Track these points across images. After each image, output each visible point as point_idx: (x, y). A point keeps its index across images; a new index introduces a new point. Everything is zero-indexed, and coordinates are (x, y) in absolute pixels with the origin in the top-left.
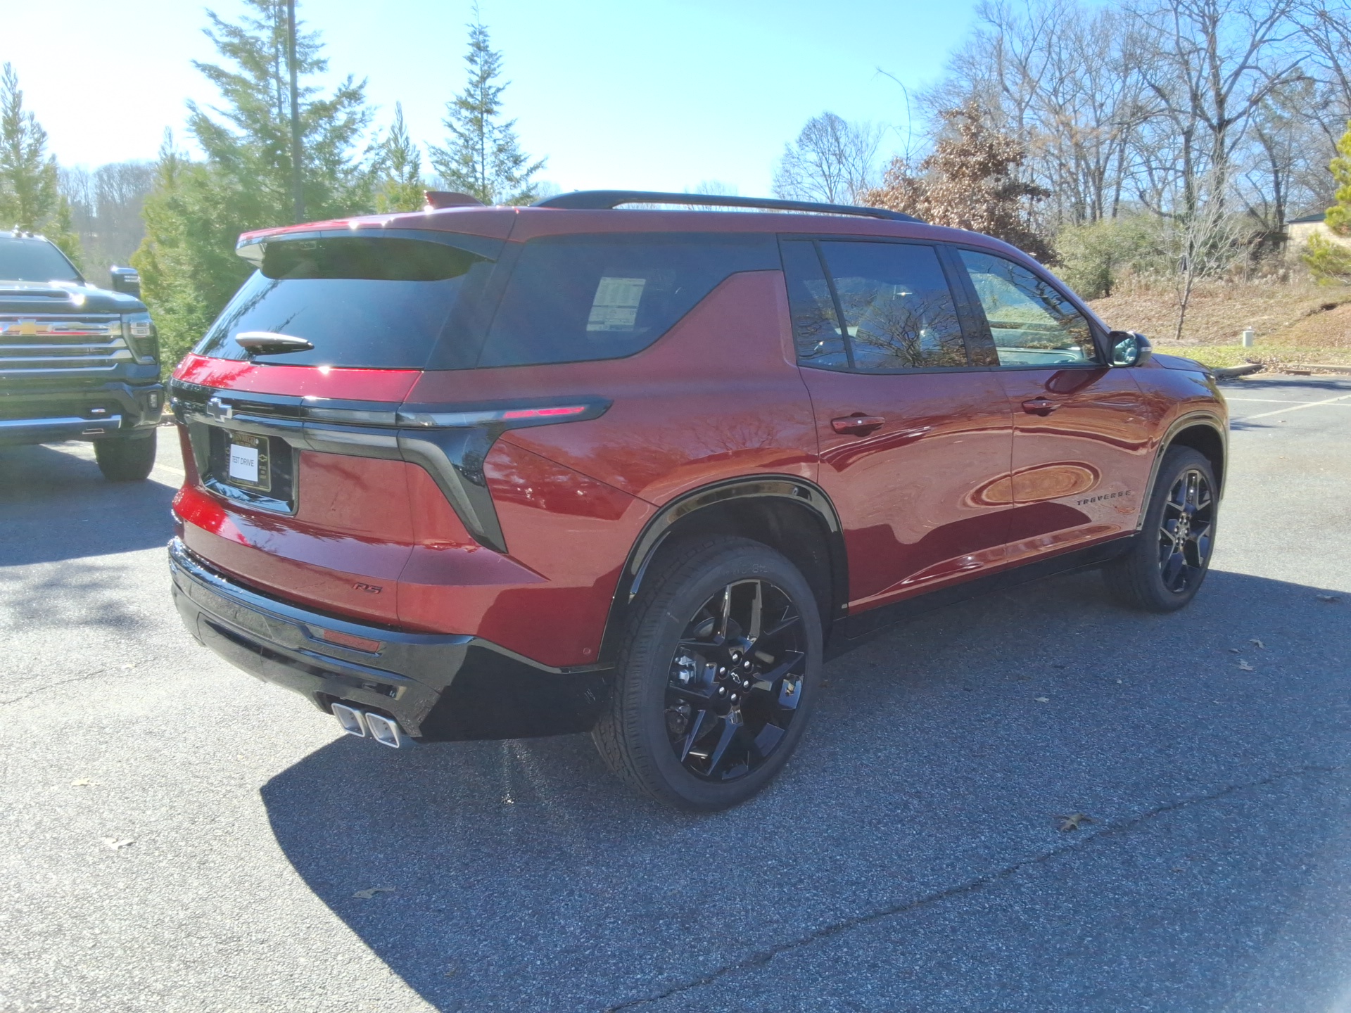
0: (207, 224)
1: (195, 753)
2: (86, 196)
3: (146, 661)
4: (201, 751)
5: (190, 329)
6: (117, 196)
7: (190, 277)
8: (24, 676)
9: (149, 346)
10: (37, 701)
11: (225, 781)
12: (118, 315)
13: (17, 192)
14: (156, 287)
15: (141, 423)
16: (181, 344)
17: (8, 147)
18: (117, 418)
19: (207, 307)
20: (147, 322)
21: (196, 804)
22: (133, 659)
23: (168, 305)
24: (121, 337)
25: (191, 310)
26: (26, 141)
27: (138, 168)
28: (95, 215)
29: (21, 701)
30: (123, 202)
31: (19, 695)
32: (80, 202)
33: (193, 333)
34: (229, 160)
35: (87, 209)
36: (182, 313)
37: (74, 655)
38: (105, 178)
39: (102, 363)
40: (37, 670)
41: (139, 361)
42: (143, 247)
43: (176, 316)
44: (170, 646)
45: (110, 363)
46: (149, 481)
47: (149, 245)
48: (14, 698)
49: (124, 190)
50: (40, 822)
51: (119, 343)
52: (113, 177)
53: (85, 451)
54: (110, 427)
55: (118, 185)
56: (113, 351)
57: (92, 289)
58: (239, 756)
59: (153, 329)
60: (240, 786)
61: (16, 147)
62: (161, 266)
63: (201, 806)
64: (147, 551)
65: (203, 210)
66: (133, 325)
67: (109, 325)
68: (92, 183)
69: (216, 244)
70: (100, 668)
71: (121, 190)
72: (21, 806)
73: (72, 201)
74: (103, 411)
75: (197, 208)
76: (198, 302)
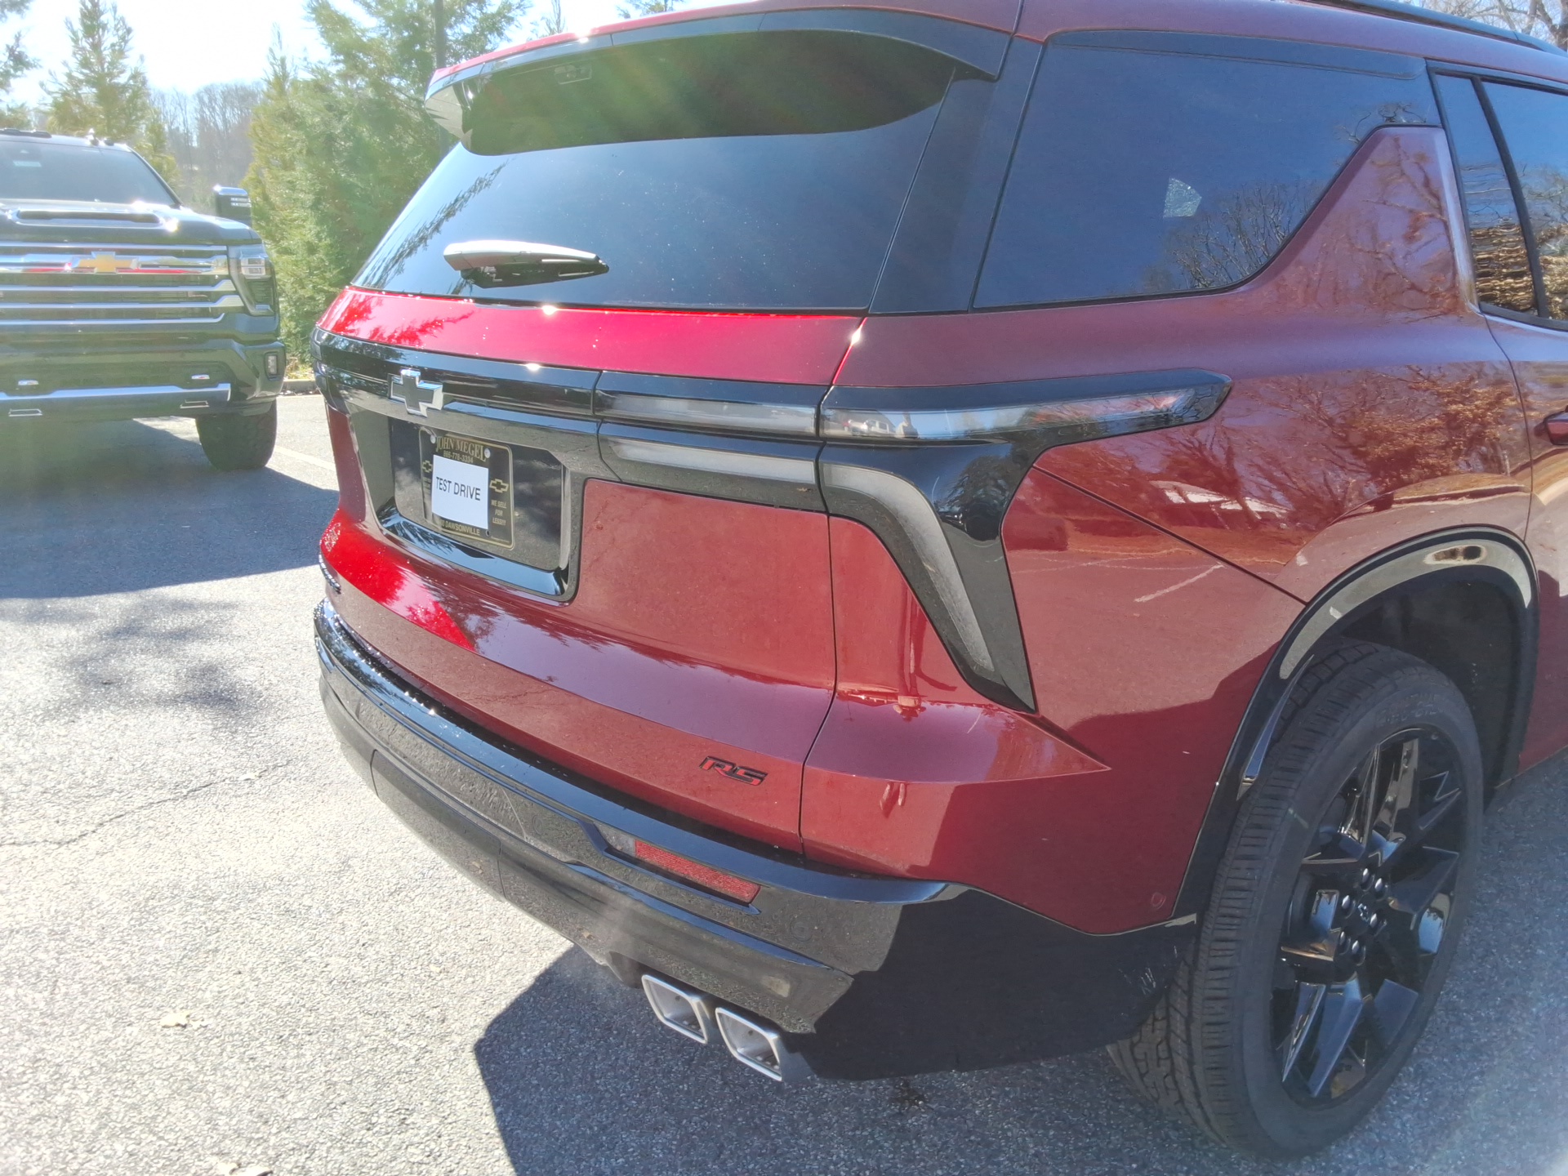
0: (331, 139)
1: (361, 957)
2: (185, 122)
3: (275, 767)
4: (371, 951)
5: (311, 274)
6: (220, 123)
7: (311, 208)
8: (93, 792)
9: (265, 289)
10: (111, 841)
11: (415, 1024)
12: (224, 248)
13: (101, 105)
14: (268, 225)
15: (257, 394)
16: (301, 292)
17: (88, 47)
18: (226, 388)
19: (331, 246)
20: (262, 257)
21: (371, 1080)
22: (256, 763)
23: (284, 244)
24: (229, 277)
25: (312, 249)
26: (109, 39)
27: (243, 89)
28: (195, 144)
29: (86, 840)
30: (227, 129)
31: (82, 828)
32: (178, 129)
33: (315, 279)
34: (355, 57)
35: (187, 136)
36: (302, 253)
37: (168, 753)
38: (206, 100)
39: (204, 313)
40: (112, 781)
41: (252, 311)
42: (250, 174)
43: (294, 258)
44: (310, 739)
45: (214, 313)
46: (269, 470)
47: (258, 172)
48: (75, 833)
49: (227, 115)
50: (108, 1112)
51: (225, 286)
52: (215, 100)
53: (185, 428)
54: (216, 400)
55: (221, 108)
56: (219, 296)
57: (187, 213)
58: (433, 968)
59: (270, 267)
60: (442, 1039)
61: (96, 47)
62: (273, 198)
63: (381, 1084)
64: (269, 575)
65: (326, 124)
66: (244, 262)
67: (213, 261)
68: (192, 106)
69: (342, 165)
70: (206, 779)
71: (224, 114)
72: (76, 1072)
73: (169, 127)
74: (206, 377)
75: (317, 119)
76: (320, 240)
